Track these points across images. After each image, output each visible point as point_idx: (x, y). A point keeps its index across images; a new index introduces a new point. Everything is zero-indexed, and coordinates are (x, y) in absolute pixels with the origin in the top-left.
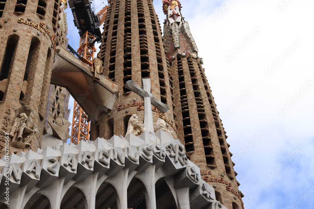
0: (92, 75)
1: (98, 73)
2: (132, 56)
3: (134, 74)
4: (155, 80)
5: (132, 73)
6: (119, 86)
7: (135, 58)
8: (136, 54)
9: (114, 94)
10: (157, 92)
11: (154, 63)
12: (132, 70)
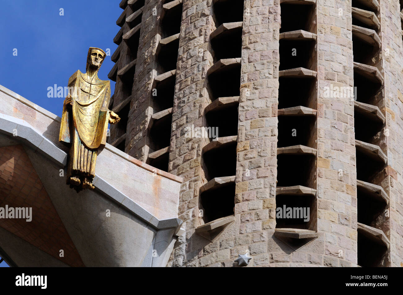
0: (59, 155)
1: (86, 147)
2: (245, 39)
3: (248, 128)
4: (335, 154)
5: (240, 123)
6: (186, 188)
7: (258, 47)
8: (260, 30)
9: (160, 233)
10: (341, 215)
11: (340, 69)
12: (240, 109)
